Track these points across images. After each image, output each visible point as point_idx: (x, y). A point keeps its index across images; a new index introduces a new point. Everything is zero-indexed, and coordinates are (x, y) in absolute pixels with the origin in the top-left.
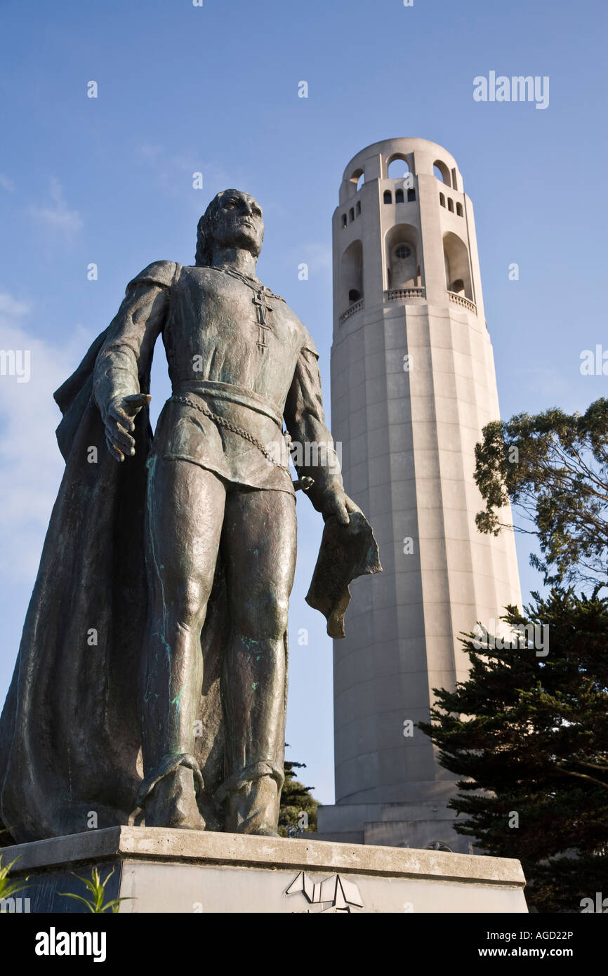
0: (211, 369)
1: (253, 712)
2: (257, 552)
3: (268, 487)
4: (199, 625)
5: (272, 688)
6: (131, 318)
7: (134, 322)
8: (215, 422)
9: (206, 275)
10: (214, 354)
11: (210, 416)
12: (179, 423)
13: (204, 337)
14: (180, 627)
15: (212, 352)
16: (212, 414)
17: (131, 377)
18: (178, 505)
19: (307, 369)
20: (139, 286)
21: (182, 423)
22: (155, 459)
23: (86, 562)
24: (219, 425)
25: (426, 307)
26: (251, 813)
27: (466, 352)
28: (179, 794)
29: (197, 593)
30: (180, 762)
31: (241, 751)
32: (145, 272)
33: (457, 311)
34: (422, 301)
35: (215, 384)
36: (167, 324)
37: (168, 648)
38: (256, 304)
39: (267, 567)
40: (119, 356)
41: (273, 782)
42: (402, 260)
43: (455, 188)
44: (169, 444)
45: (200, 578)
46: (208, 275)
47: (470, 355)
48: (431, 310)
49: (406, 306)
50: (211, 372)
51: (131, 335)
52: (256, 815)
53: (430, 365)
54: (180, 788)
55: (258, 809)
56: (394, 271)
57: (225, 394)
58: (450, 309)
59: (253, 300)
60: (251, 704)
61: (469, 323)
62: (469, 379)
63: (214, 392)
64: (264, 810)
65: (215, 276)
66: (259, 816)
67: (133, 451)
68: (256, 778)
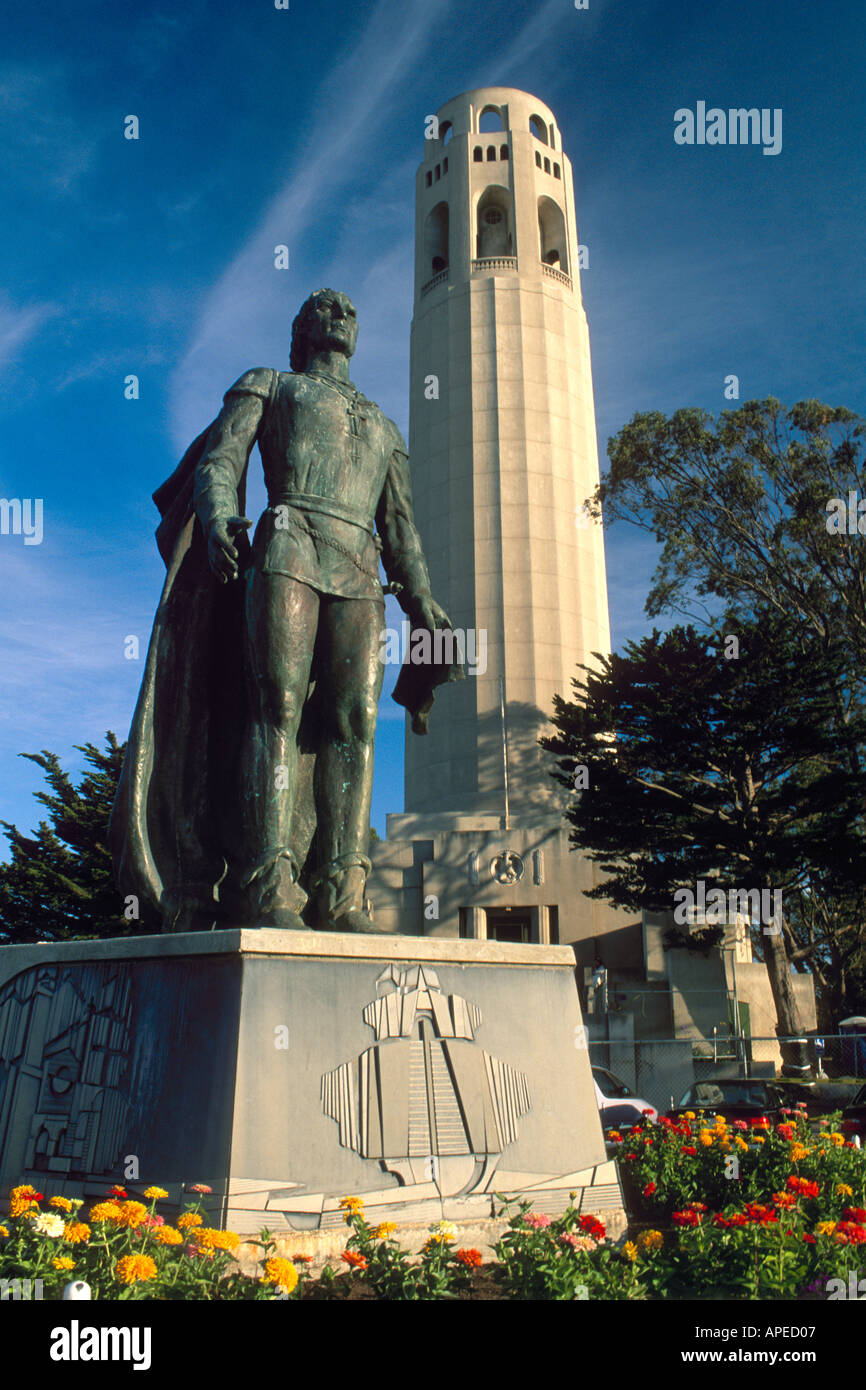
0: (307, 481)
1: (345, 809)
2: (348, 661)
3: (360, 597)
4: (294, 730)
5: (361, 788)
6: (230, 429)
7: (233, 433)
8: (311, 534)
9: (303, 386)
10: (310, 468)
11: (305, 530)
12: (276, 537)
13: (300, 450)
14: (277, 733)
15: (308, 466)
16: (307, 526)
17: (230, 493)
18: (275, 619)
19: (397, 471)
20: (235, 396)
21: (279, 538)
22: (253, 571)
23: (188, 665)
24: (314, 538)
25: (517, 280)
26: (343, 898)
27: (560, 333)
28: (278, 882)
29: (291, 701)
30: (280, 854)
31: (332, 844)
32: (240, 382)
33: (551, 285)
34: (514, 273)
35: (311, 498)
36: (264, 434)
37: (268, 753)
38: (350, 414)
39: (358, 676)
40: (218, 470)
41: (361, 869)
42: (493, 226)
43: (553, 147)
44: (268, 559)
45: (293, 688)
46: (305, 386)
47: (563, 335)
48: (523, 283)
49: (496, 279)
50: (307, 485)
51: (229, 446)
52: (347, 899)
53: (520, 346)
54: (279, 876)
55: (349, 894)
56: (484, 238)
57: (321, 508)
58: (544, 284)
59: (348, 410)
60: (342, 803)
61: (565, 300)
62: (562, 363)
63: (309, 505)
64: (353, 894)
65: (312, 386)
66: (349, 900)
67: (236, 575)
68: (346, 868)
